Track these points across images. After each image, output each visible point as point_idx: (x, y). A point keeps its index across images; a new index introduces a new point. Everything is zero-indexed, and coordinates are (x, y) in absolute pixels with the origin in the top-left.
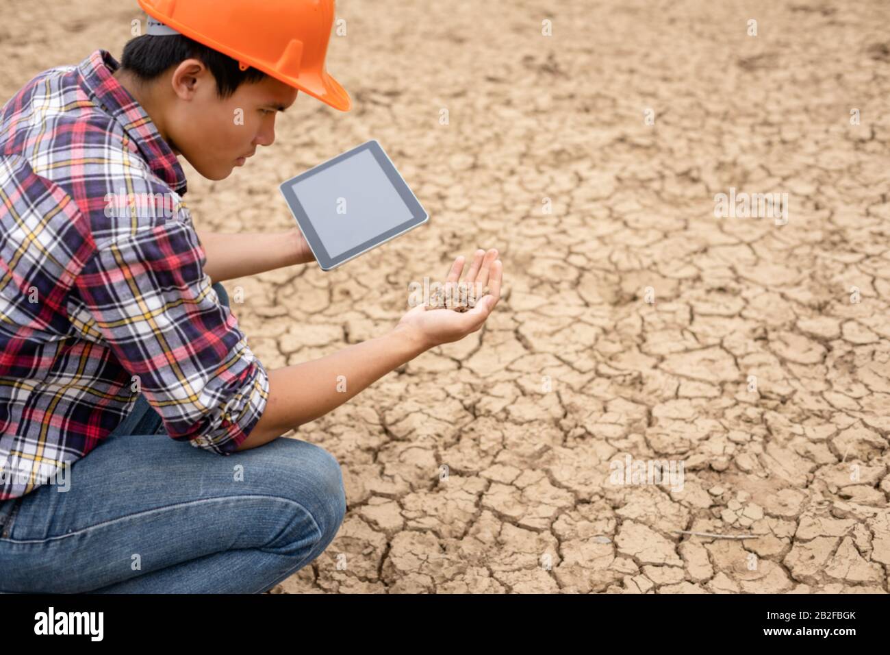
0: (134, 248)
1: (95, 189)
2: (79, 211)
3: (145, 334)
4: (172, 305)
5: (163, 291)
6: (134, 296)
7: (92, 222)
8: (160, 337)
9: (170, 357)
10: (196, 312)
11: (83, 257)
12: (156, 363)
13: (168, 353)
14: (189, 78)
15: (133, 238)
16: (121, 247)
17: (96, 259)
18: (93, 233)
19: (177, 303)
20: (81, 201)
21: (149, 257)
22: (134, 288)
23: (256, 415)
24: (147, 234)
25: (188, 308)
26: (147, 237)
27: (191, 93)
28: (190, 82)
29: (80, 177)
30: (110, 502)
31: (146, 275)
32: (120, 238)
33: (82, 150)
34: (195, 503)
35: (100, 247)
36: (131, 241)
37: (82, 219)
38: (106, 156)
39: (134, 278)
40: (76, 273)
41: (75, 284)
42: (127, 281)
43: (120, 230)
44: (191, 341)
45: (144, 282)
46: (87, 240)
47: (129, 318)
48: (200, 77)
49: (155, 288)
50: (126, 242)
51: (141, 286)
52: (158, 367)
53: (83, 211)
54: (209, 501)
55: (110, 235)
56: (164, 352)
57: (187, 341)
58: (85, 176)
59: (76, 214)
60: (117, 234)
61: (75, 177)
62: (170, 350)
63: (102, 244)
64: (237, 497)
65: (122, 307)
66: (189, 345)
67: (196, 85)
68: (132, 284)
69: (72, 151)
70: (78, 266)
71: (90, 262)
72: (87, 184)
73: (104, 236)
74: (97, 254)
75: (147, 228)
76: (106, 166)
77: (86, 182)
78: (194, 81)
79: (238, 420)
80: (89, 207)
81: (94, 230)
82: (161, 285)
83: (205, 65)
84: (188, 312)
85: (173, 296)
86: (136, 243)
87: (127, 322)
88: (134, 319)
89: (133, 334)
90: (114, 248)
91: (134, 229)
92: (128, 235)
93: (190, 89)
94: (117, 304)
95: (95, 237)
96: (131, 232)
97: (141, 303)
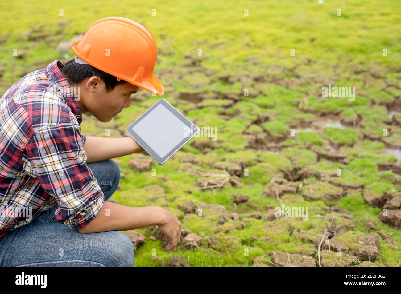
0: (49, 132)
1: (36, 107)
2: (28, 116)
3: (51, 172)
4: (65, 160)
5: (60, 153)
6: (48, 155)
7: (33, 121)
8: (57, 174)
9: (61, 184)
10: (75, 164)
11: (29, 136)
12: (55, 185)
13: (60, 181)
14: (94, 83)
15: (49, 128)
16: (43, 131)
17: (34, 137)
18: (33, 125)
19: (67, 159)
20: (30, 112)
21: (55, 137)
22: (48, 151)
23: (93, 216)
24: (55, 126)
25: (72, 162)
26: (54, 128)
27: (95, 89)
28: (95, 85)
29: (31, 102)
30: (25, 256)
31: (53, 145)
32: (43, 127)
33: (34, 92)
34: (58, 262)
35: (35, 132)
36: (48, 129)
37: (29, 119)
38: (43, 95)
39: (48, 147)
40: (27, 143)
41: (25, 148)
42: (45, 148)
43: (44, 124)
44: (70, 177)
45: (52, 148)
46: (31, 128)
47: (45, 164)
48: (98, 83)
49: (57, 152)
50: (45, 129)
51: (51, 150)
52: (56, 187)
53: (30, 116)
54: (65, 261)
55: (40, 126)
56: (58, 181)
57: (69, 177)
58: (33, 102)
59: (27, 117)
60: (42, 126)
61: (29, 103)
62: (61, 180)
63: (36, 130)
64: (76, 261)
65: (42, 159)
66: (70, 179)
67: (97, 86)
68: (47, 149)
69: (29, 93)
70: (27, 139)
71: (32, 138)
72: (33, 105)
73: (37, 127)
74: (35, 134)
75: (56, 124)
76: (42, 98)
77: (33, 104)
78: (96, 84)
79: (84, 216)
80: (33, 114)
81: (34, 124)
82: (59, 150)
83: (101, 78)
84: (72, 164)
85: (65, 156)
86: (49, 130)
87: (44, 165)
88: (47, 165)
89: (47, 171)
90: (41, 132)
91: (50, 124)
92: (47, 126)
93: (94, 88)
94: (40, 157)
95: (34, 127)
96: (48, 125)
97: (50, 158)
